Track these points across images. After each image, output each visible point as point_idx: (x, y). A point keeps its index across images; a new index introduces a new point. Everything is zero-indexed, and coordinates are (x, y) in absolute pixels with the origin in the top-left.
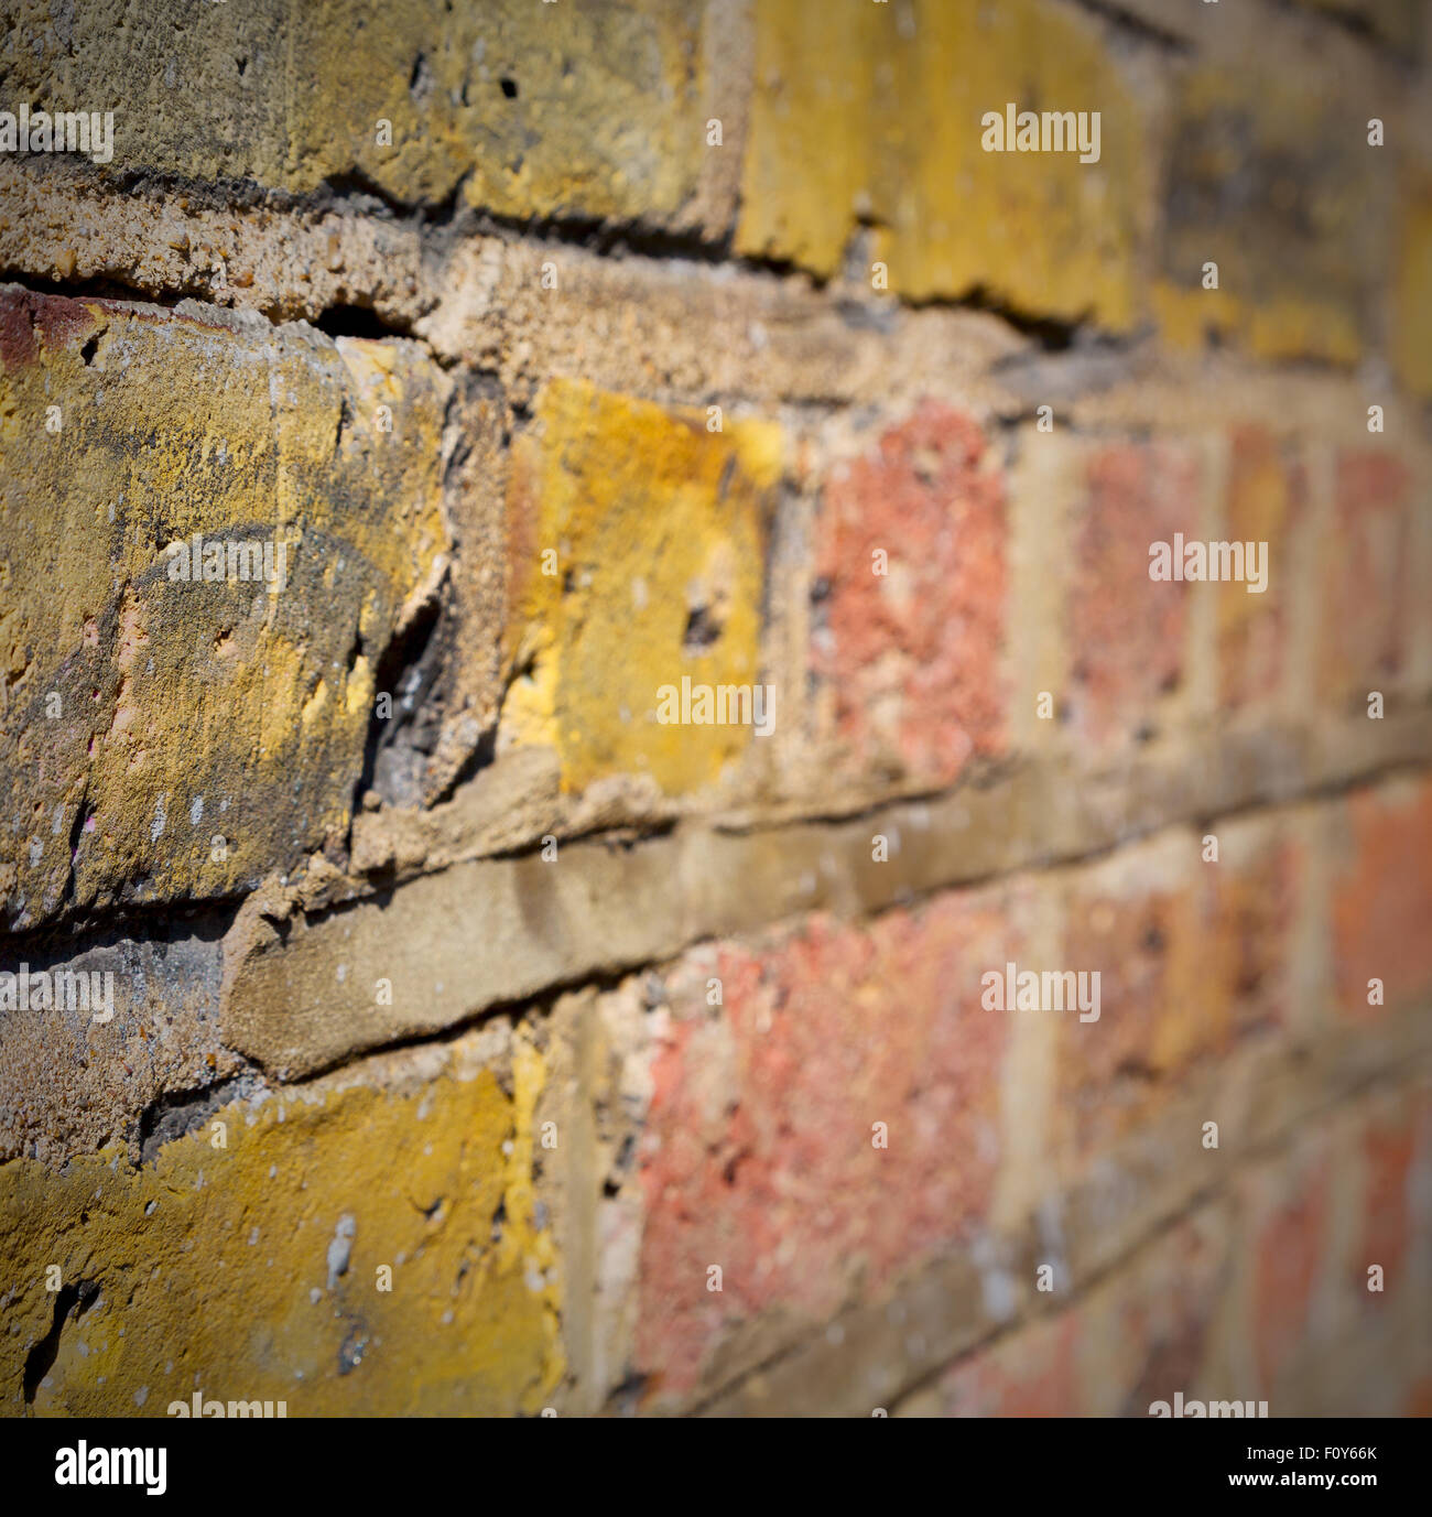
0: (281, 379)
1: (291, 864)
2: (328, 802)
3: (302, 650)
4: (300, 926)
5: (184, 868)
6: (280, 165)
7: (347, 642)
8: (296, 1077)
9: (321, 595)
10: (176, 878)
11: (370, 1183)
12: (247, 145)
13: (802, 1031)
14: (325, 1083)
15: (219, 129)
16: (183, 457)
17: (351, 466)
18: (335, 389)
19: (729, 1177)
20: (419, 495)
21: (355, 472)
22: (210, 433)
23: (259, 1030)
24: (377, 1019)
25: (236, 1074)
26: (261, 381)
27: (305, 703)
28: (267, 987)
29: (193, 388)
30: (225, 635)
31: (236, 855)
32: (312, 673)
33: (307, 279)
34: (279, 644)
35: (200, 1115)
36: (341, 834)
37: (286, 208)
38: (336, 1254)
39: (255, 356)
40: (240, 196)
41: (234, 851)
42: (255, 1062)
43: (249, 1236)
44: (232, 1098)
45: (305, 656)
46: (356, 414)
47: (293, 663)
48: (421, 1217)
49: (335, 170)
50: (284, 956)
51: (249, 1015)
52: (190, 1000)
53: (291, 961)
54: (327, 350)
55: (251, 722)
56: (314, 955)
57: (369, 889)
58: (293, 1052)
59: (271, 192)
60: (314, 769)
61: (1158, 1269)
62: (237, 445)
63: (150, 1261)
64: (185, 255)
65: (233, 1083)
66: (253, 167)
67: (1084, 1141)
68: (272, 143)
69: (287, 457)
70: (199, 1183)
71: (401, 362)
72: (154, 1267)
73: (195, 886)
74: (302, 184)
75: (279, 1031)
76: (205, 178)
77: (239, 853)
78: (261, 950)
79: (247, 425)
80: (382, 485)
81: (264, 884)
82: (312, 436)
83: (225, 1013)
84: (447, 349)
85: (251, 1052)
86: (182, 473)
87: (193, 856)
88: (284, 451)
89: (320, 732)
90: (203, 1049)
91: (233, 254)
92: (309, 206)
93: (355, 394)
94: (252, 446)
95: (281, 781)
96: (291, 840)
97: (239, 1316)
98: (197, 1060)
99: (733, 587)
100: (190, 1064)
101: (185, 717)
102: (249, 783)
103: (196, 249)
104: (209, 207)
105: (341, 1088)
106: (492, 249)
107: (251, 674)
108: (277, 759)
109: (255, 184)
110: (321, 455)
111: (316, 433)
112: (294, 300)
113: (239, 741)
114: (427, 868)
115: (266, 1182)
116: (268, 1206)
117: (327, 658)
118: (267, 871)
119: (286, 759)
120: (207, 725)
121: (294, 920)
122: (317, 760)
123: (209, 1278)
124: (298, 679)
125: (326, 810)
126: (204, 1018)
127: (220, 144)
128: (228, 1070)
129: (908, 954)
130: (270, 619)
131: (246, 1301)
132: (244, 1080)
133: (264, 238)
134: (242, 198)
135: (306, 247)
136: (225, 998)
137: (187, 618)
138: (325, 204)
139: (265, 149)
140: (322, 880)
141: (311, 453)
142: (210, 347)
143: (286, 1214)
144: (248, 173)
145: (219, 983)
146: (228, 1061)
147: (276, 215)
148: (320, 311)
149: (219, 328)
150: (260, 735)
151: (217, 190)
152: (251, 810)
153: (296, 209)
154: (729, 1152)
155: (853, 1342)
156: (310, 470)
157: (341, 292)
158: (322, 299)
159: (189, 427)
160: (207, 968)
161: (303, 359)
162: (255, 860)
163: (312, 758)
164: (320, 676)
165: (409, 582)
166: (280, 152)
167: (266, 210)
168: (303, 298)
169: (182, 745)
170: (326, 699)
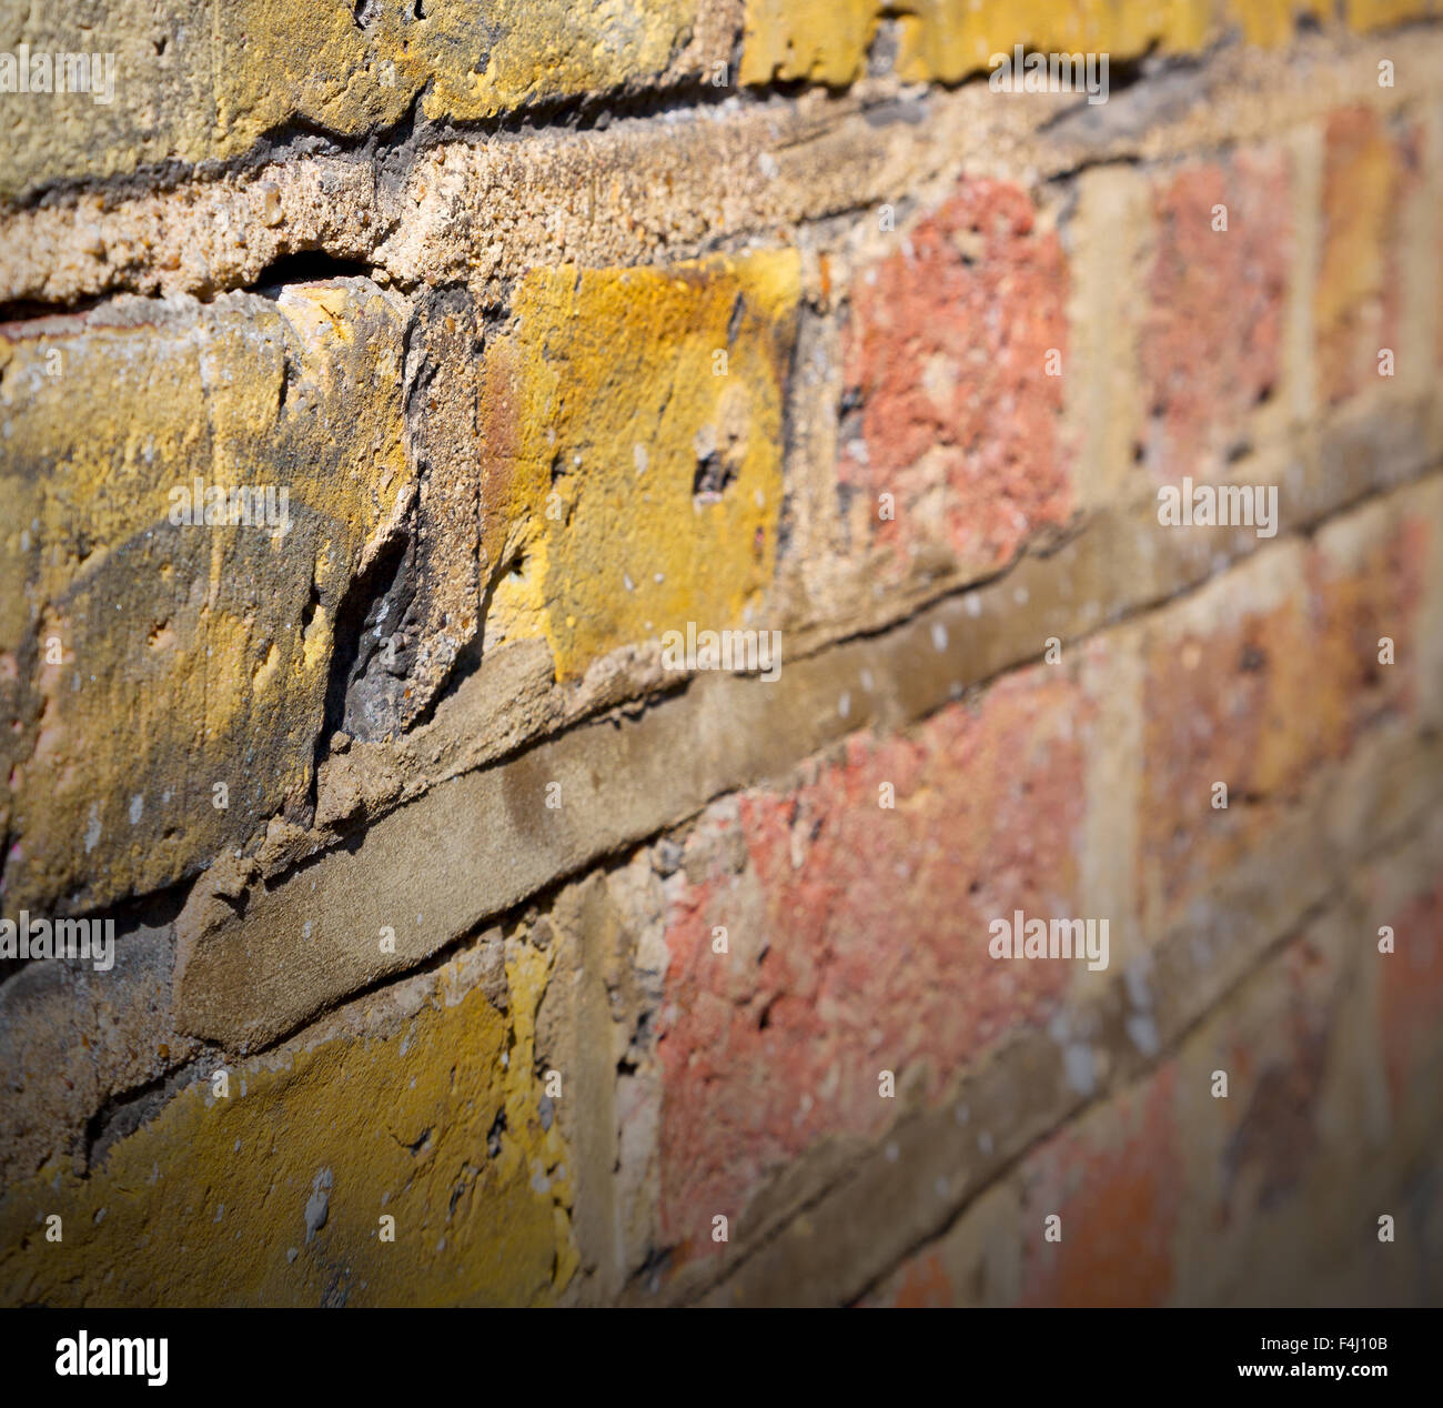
0: (213, 359)
1: (247, 835)
2: (285, 764)
3: (249, 621)
4: (260, 893)
5: (124, 870)
6: (208, 136)
7: (300, 599)
8: (260, 1047)
9: (268, 561)
10: (115, 881)
11: (348, 1131)
12: (168, 126)
13: (841, 856)
14: (293, 1044)
15: (136, 119)
16: (104, 464)
17: (297, 425)
18: (275, 352)
19: (764, 1022)
20: (377, 432)
21: (301, 430)
22: (134, 433)
23: (216, 1009)
24: (350, 967)
25: (192, 1058)
26: (191, 367)
27: (255, 671)
28: (223, 963)
29: (112, 395)
30: (162, 627)
31: (182, 842)
32: (261, 641)
33: (243, 246)
34: (223, 621)
35: (155, 1105)
36: (302, 791)
37: (218, 176)
38: (314, 1210)
39: (183, 344)
40: (164, 178)
41: (180, 838)
42: (211, 1042)
43: (215, 1214)
44: (190, 1081)
45: (253, 626)
46: (303, 370)
47: (240, 635)
48: (409, 1151)
49: (271, 124)
50: (241, 928)
51: (204, 996)
52: (139, 994)
53: (250, 932)
54: (265, 314)
55: (194, 706)
56: (277, 918)
57: (336, 838)
58: (255, 1023)
59: (199, 165)
60: (268, 736)
61: (1268, 997)
62: (166, 438)
63: (103, 1267)
64: (102, 257)
65: (189, 1066)
66: (177, 147)
67: (1173, 891)
68: (198, 116)
69: (224, 434)
70: (153, 1178)
71: (352, 303)
72: (107, 1271)
73: (138, 883)
74: (233, 148)
75: (239, 1005)
76: (123, 173)
77: (186, 839)
78: (215, 929)
79: (175, 416)
80: (334, 434)
81: (216, 862)
82: (251, 406)
83: (178, 1000)
84: (407, 274)
85: (207, 1034)
86: (104, 481)
87: (134, 854)
88: (220, 428)
89: (273, 697)
90: (154, 1042)
91: (157, 240)
92: (245, 165)
93: (299, 351)
94: (183, 434)
95: (230, 756)
96: (246, 811)
97: (206, 1295)
98: (147, 1054)
99: (746, 426)
100: (140, 1060)
101: (117, 722)
102: (194, 767)
103: (114, 246)
104: (129, 198)
105: (310, 1047)
106: (456, 155)
107: (192, 660)
108: (226, 736)
109: (180, 162)
110: (262, 422)
111: (255, 402)
112: (227, 271)
113: (180, 729)
114: (402, 799)
115: (231, 1158)
116: (234, 1179)
117: (278, 622)
118: (220, 849)
119: (236, 733)
120: (143, 723)
121: (252, 889)
122: (272, 726)
123: (171, 1268)
124: (247, 649)
125: (283, 772)
126: (155, 1009)
127: (138, 133)
128: (182, 1057)
129: (962, 747)
130: (212, 599)
131: (212, 1279)
132: (202, 1060)
133: (192, 214)
134: (166, 179)
135: (241, 211)
136: (177, 984)
137: (116, 623)
138: (263, 158)
139: (189, 125)
140: (280, 846)
141: (251, 424)
142: (131, 347)
143: (256, 1182)
144: (171, 153)
145: (172, 968)
146: (181, 1048)
147: (207, 186)
148: (257, 274)
149: (138, 326)
150: (205, 717)
151: (138, 179)
152: (198, 793)
153: (229, 173)
154: (761, 1000)
155: (911, 1156)
156: (250, 442)
157: (283, 245)
158: (260, 260)
159: (110, 433)
160: (158, 954)
161: (237, 333)
162: (205, 842)
163: (265, 726)
164: (271, 641)
165: (370, 522)
166: (207, 123)
167: (195, 183)
168: (238, 265)
169: (116, 750)
170: (279, 663)
